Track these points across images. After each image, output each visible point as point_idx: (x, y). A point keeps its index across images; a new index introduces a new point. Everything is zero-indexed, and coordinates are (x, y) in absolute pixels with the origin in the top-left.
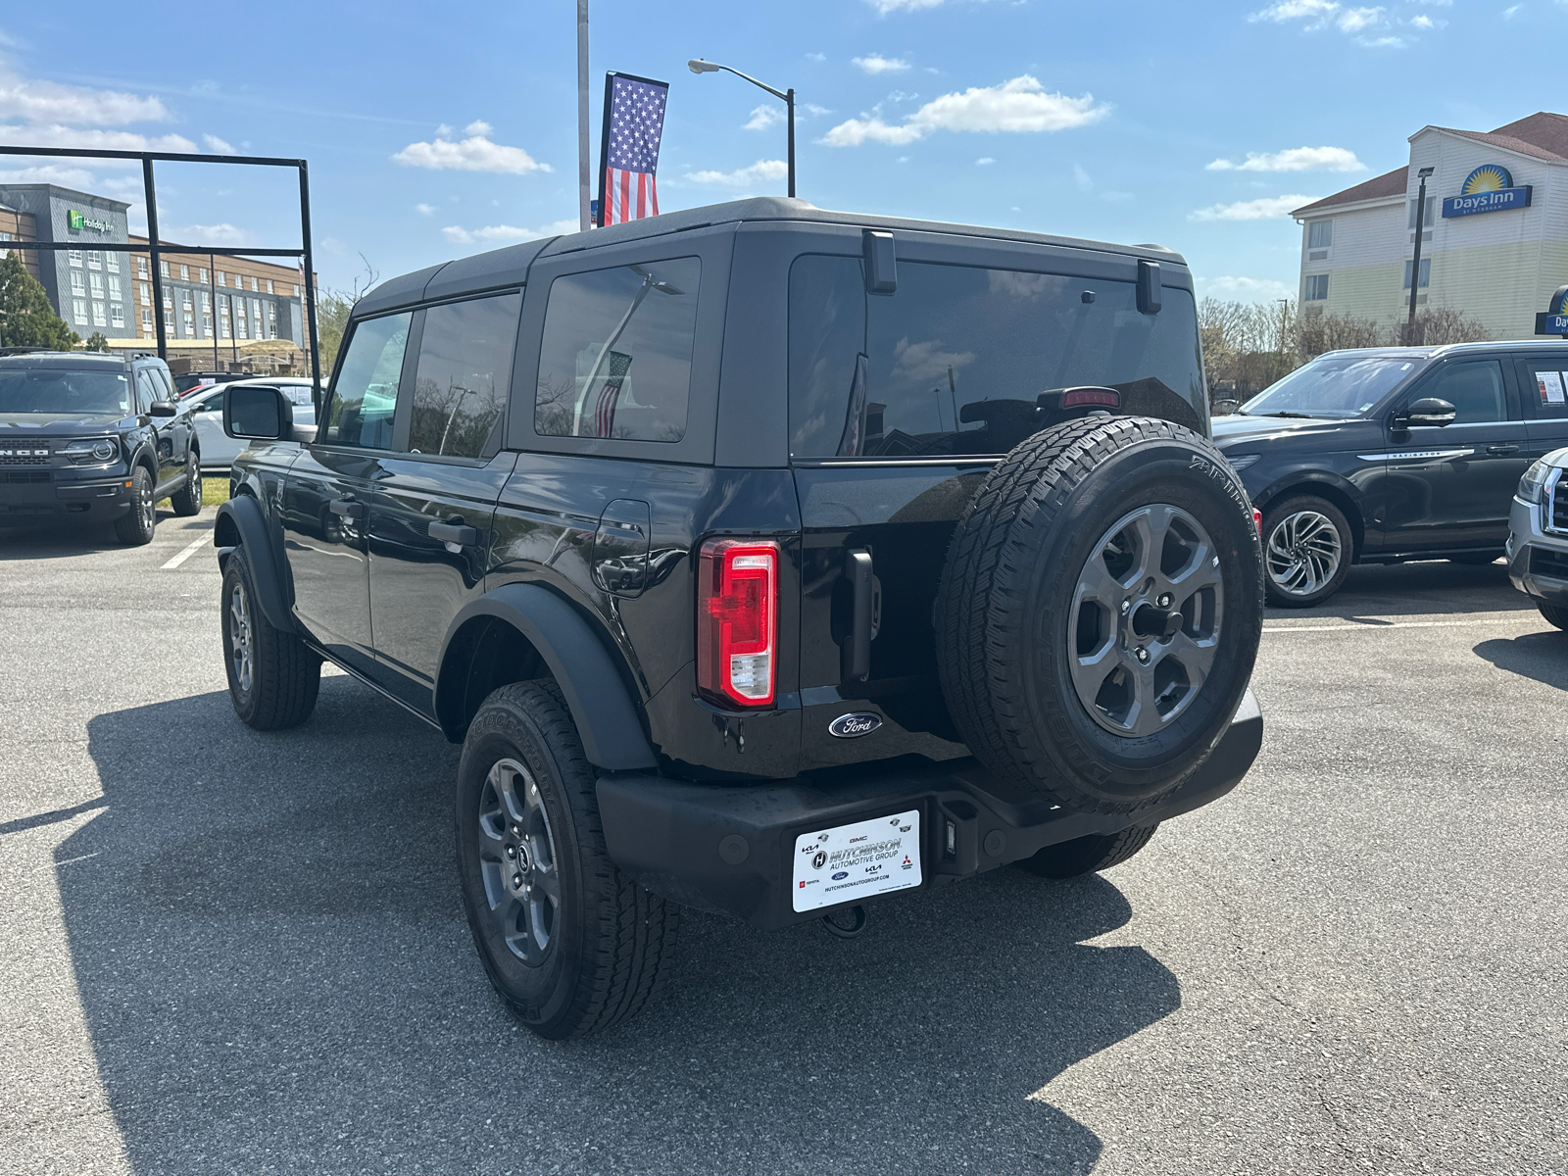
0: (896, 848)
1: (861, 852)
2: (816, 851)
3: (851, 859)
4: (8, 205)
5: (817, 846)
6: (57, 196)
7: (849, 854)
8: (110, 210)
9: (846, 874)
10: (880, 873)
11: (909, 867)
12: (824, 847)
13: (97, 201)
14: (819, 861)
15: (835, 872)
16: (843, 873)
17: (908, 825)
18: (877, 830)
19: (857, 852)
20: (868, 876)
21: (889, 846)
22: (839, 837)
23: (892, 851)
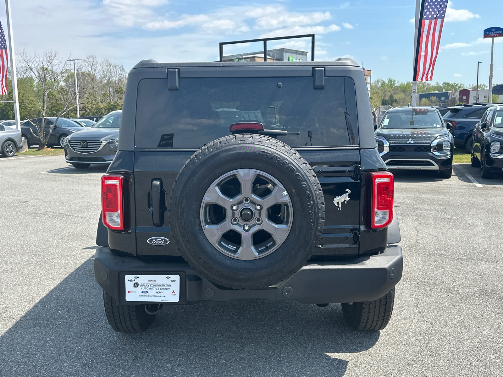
0: (169, 287)
1: (154, 285)
2: (134, 282)
3: (150, 287)
4: (271, 57)
5: (135, 280)
6: (286, 52)
7: (148, 285)
8: (302, 55)
9: (148, 292)
10: (162, 294)
11: (174, 295)
12: (137, 281)
13: (297, 52)
14: (136, 285)
15: (143, 290)
16: (146, 292)
17: (174, 280)
18: (161, 279)
19: (152, 285)
20: (157, 294)
21: (166, 285)
22: (143, 279)
23: (167, 287)
